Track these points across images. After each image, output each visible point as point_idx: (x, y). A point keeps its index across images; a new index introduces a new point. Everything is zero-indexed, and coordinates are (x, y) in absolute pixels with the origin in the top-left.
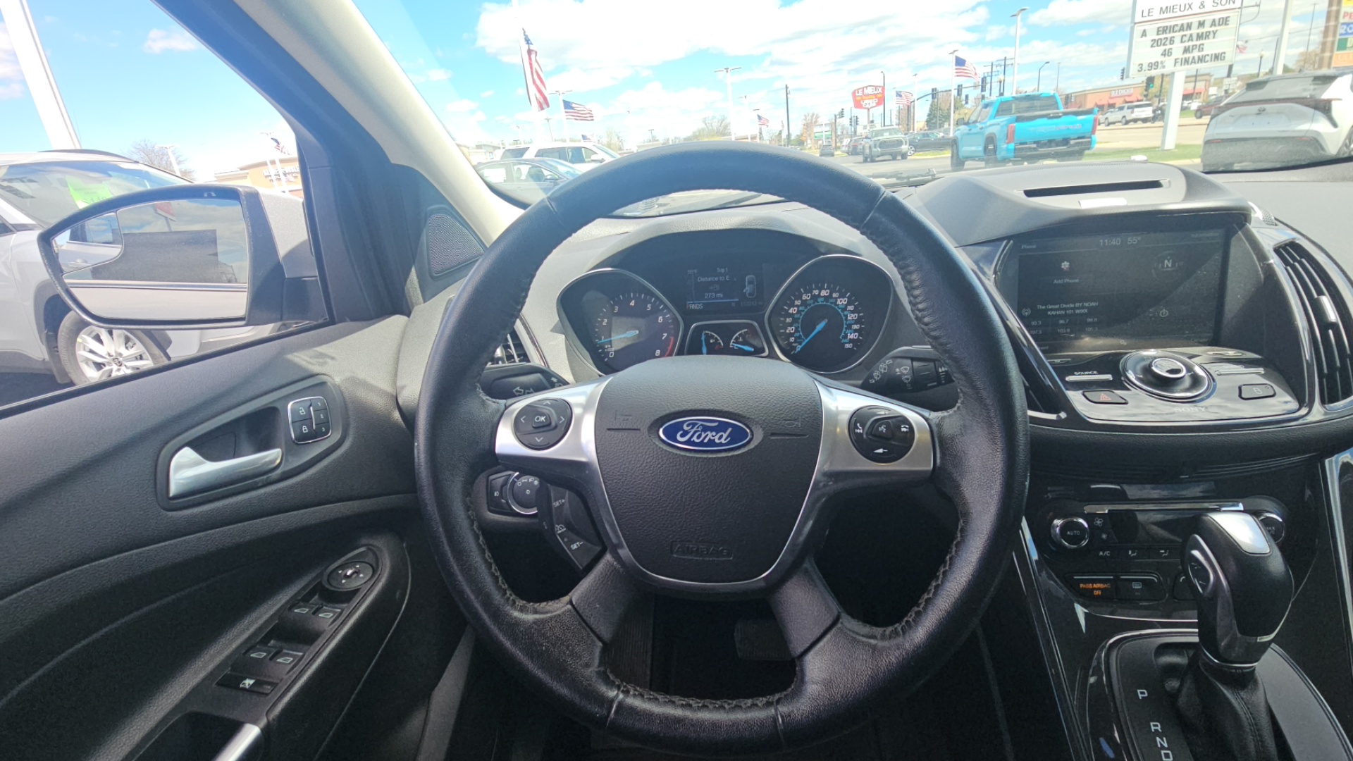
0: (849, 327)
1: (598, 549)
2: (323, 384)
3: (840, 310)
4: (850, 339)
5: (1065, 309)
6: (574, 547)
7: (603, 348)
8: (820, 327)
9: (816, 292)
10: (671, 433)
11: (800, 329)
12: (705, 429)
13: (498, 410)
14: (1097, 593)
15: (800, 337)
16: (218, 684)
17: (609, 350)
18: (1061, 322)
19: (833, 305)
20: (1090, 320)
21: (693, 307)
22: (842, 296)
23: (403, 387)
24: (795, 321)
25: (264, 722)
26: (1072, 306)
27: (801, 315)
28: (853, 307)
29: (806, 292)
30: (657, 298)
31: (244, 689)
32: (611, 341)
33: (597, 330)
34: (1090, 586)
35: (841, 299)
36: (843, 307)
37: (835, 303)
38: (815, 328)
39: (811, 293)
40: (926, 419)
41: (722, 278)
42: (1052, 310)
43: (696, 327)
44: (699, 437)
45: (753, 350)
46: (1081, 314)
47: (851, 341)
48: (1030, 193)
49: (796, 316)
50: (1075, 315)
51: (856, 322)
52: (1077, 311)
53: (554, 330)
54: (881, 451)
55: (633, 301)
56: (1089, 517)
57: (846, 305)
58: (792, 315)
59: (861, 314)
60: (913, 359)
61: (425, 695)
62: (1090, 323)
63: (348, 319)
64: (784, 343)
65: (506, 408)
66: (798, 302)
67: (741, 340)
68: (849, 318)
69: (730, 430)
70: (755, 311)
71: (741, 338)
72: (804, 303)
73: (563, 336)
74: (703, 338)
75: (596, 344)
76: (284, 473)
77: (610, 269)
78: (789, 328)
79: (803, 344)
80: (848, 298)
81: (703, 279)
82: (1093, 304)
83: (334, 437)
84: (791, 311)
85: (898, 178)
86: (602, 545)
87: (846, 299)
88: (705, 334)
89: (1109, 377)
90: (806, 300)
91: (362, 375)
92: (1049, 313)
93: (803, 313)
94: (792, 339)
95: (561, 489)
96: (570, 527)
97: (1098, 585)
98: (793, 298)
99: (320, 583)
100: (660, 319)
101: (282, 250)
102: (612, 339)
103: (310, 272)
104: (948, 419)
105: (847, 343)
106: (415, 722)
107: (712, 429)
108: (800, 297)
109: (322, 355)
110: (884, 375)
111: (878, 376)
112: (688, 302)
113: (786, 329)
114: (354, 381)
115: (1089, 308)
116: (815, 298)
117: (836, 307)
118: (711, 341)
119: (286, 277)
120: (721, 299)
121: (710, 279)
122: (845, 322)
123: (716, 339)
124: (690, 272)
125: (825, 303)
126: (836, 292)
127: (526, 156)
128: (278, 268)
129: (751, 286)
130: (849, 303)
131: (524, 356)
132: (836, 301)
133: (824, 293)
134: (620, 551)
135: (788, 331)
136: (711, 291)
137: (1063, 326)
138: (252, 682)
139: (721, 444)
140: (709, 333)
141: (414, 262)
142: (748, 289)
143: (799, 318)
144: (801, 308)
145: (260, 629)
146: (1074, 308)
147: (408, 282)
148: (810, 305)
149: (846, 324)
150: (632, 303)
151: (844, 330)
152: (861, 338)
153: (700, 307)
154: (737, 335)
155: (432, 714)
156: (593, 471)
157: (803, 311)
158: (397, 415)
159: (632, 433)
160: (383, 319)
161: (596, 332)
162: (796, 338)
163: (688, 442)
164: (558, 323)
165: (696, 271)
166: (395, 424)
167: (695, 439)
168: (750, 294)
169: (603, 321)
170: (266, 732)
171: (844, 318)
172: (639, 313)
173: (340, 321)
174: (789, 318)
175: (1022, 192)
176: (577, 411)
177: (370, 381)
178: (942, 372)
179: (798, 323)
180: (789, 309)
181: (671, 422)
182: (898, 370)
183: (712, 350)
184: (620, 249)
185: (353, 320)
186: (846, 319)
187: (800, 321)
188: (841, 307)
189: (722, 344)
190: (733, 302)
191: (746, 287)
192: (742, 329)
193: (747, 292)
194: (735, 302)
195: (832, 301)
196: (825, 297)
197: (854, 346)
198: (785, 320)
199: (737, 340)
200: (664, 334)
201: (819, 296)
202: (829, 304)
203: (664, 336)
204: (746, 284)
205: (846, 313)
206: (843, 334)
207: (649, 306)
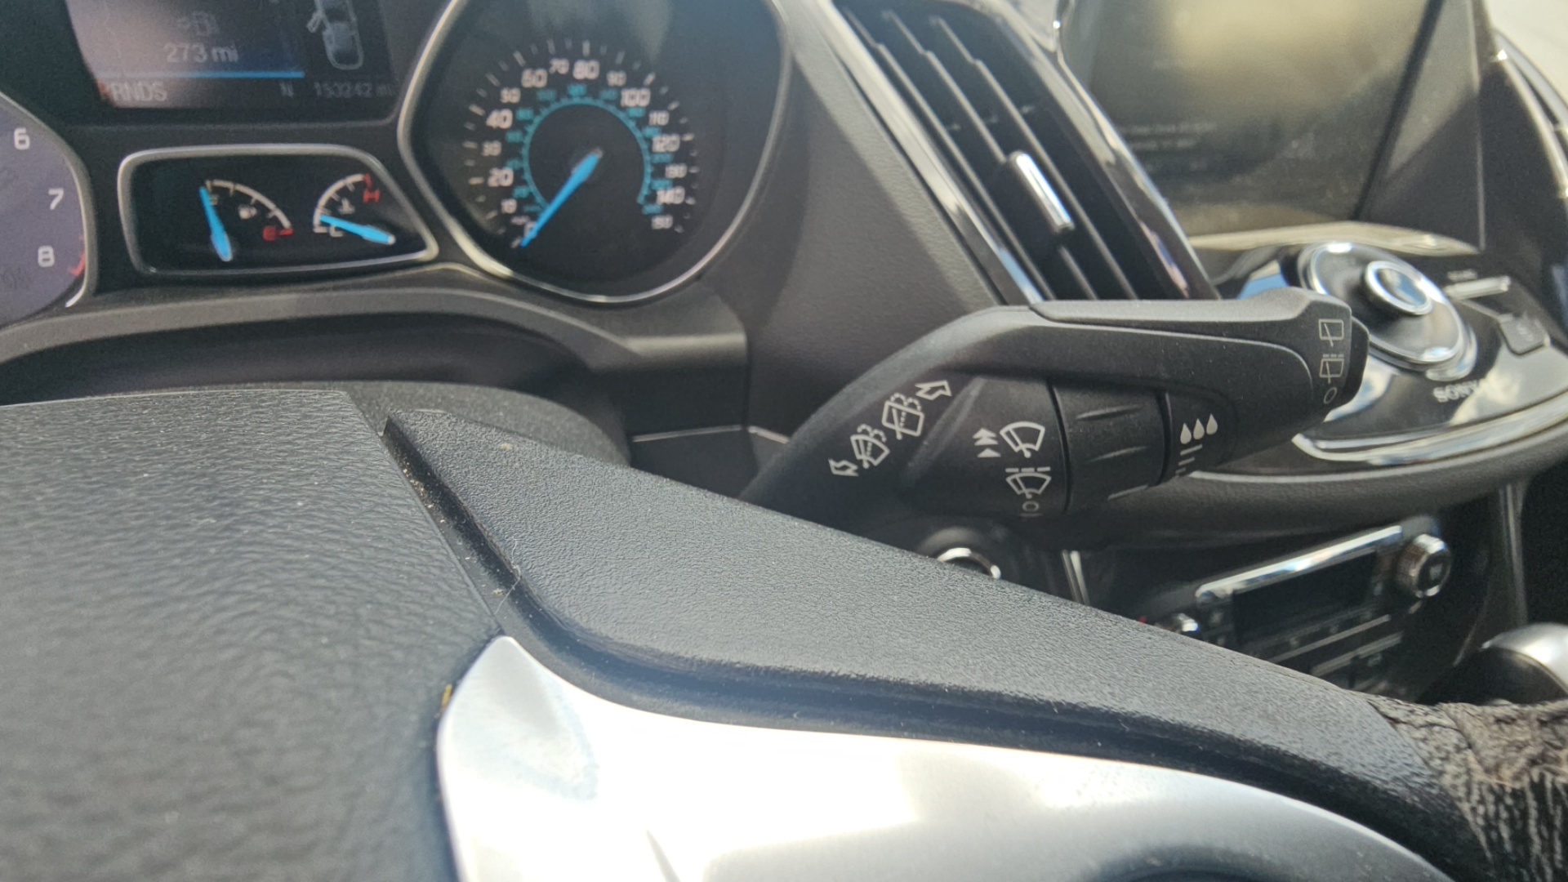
0: (659, 171)
3: (631, 125)
4: (665, 204)
8: (583, 170)
9: (560, 66)
11: (527, 175)
15: (530, 199)
19: (612, 109)
20: (1194, 165)
21: (125, 92)
22: (634, 82)
24: (510, 152)
26: (1173, 129)
27: (525, 133)
28: (666, 114)
29: (533, 64)
35: (633, 91)
36: (639, 113)
37: (617, 102)
38: (565, 176)
39: (547, 66)
43: (142, 173)
45: (390, 240)
46: (1182, 152)
47: (668, 209)
49: (513, 137)
50: (1174, 150)
51: (679, 157)
52: (1180, 143)
57: (648, 110)
58: (498, 134)
59: (688, 137)
60: (1056, 379)
64: (485, 219)
66: (510, 95)
67: (345, 207)
68: (658, 147)
70: (363, 117)
71: (344, 201)
72: (529, 98)
74: (209, 202)
78: (494, 173)
79: (545, 217)
80: (653, 88)
82: (1209, 127)
84: (494, 120)
87: (647, 92)
88: (216, 190)
90: (534, 90)
93: (531, 129)
94: (509, 206)
98: (494, 81)
100: (20, 139)
105: (657, 215)
108: (514, 81)
111: (876, 452)
112: (104, 75)
113: (488, 175)
115: (1200, 137)
116: (560, 83)
117: (621, 115)
118: (243, 215)
120: (233, 68)
122: (647, 158)
123: (260, 206)
125: (587, 100)
126: (617, 69)
129: (343, 26)
130: (656, 104)
132: (619, 97)
133: (585, 70)
135: (490, 183)
136: (189, 37)
140: (229, 185)
142: (330, 36)
143: (521, 144)
144: (524, 114)
146: (1175, 136)
148: (546, 104)
149: (653, 165)
151: (647, 180)
152: (692, 201)
154: (333, 194)
157: (530, 122)
162: (521, 202)
168: (342, 57)
171: (644, 146)
174: (491, 140)
178: (1193, 442)
179: (520, 157)
180: (488, 114)
182: (984, 436)
186: (650, 149)
187: (525, 151)
188: (634, 113)
189: (286, 223)
190: (286, 81)
191: (322, 27)
192: (343, 176)
193: (331, 49)
194: (294, 82)
195: (608, 94)
196: (586, 81)
197: (675, 223)
198: (481, 149)
199: (333, 208)
200: (52, 192)
201: (569, 78)
202: (599, 103)
203: (54, 197)
204: (319, 15)
205: (648, 131)
206: (645, 191)
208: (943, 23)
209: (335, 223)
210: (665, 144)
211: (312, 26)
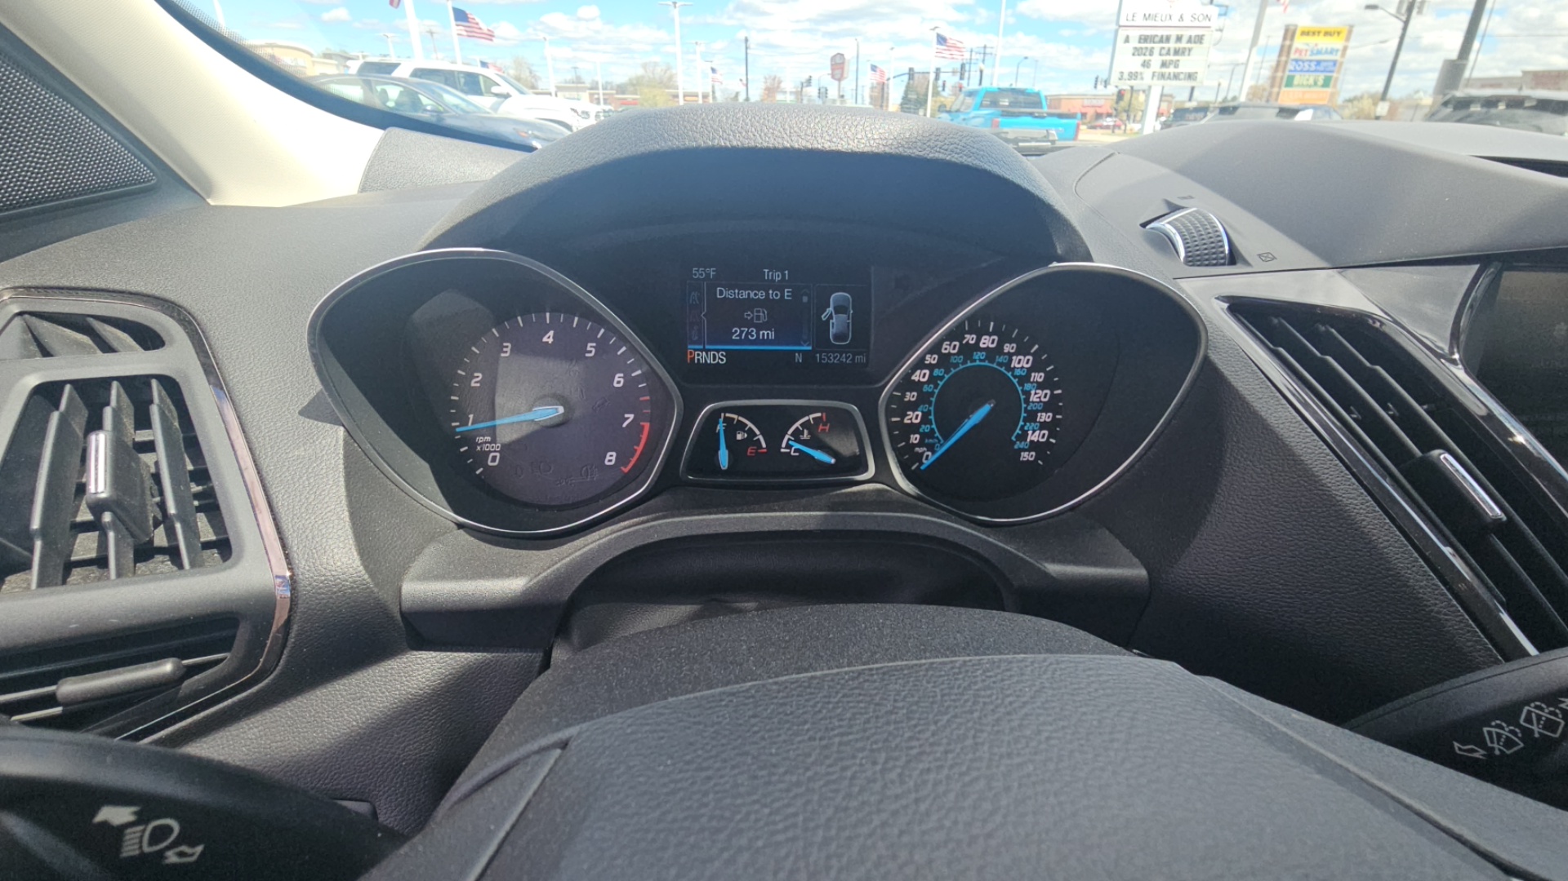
0: (1032, 416)
3: (1015, 381)
4: (1032, 442)
7: (469, 447)
8: (976, 418)
9: (970, 339)
11: (932, 417)
15: (931, 434)
17: (486, 449)
19: (1003, 369)
21: (702, 357)
22: (1022, 350)
24: (923, 398)
27: (936, 386)
28: (1042, 374)
30: (612, 329)
32: (494, 428)
33: (454, 399)
35: (1021, 357)
36: (1023, 373)
37: (1008, 365)
38: (964, 421)
39: (961, 339)
41: (773, 295)
45: (833, 461)
47: (1034, 446)
49: (926, 388)
51: (1046, 407)
53: (312, 411)
55: (551, 333)
57: (1030, 370)
58: (917, 386)
59: (1057, 392)
66: (931, 359)
67: (806, 436)
68: (1033, 398)
71: (806, 432)
72: (944, 361)
74: (721, 427)
78: (908, 413)
79: (940, 449)
80: (1034, 355)
81: (729, 294)
84: (917, 376)
87: (1031, 358)
88: (726, 420)
90: (949, 354)
93: (941, 383)
94: (915, 438)
100: (619, 380)
102: (498, 422)
105: (1024, 450)
112: (689, 347)
113: (904, 415)
116: (967, 351)
117: (1009, 374)
118: (739, 437)
120: (768, 341)
121: (744, 294)
122: (1024, 406)
123: (751, 433)
124: (698, 273)
125: (986, 363)
126: (1011, 341)
127: (396, 74)
129: (844, 316)
130: (1036, 367)
132: (1011, 360)
133: (987, 342)
135: (906, 421)
136: (750, 324)
140: (735, 416)
142: (834, 324)
143: (932, 394)
144: (937, 372)
148: (956, 366)
149: (1026, 411)
150: (549, 337)
151: (1021, 423)
152: (1053, 441)
153: (721, 359)
154: (797, 424)
157: (941, 378)
161: (454, 404)
162: (923, 436)
165: (712, 272)
168: (837, 337)
169: (471, 376)
171: (1022, 397)
172: (568, 350)
174: (912, 390)
179: (930, 403)
180: (913, 372)
186: (1027, 401)
187: (934, 399)
188: (1018, 373)
189: (764, 445)
190: (799, 352)
191: (831, 317)
192: (805, 416)
193: (832, 331)
194: (804, 352)
195: (1000, 359)
196: (987, 349)
197: (1037, 458)
198: (904, 396)
199: (797, 435)
200: (626, 416)
201: (976, 347)
202: (995, 366)
203: (628, 418)
204: (831, 309)
205: (1027, 386)
206: (1018, 431)
207: (591, 346)
209: (797, 446)
210: (1038, 396)
211: (824, 317)
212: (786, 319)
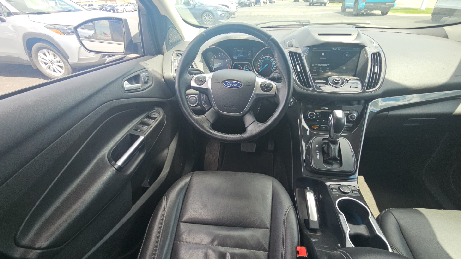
0: (274, 66)
1: (210, 107)
2: (147, 70)
3: (272, 62)
5: (322, 65)
6: (206, 106)
7: (212, 67)
8: (266, 65)
9: (266, 56)
10: (226, 84)
11: (261, 66)
12: (232, 83)
13: (191, 77)
14: (315, 128)
15: (261, 68)
16: (133, 130)
17: (213, 68)
18: (321, 68)
20: (327, 68)
21: (235, 58)
22: (273, 58)
23: (165, 73)
24: (260, 63)
25: (144, 136)
26: (323, 64)
29: (264, 56)
30: (226, 55)
31: (138, 131)
33: (210, 62)
34: (314, 127)
39: (265, 56)
40: (276, 85)
41: (243, 51)
42: (319, 65)
43: (235, 63)
44: (231, 85)
45: (249, 70)
46: (325, 67)
47: (274, 70)
48: (319, 35)
49: (261, 62)
50: (324, 67)
52: (325, 66)
53: (200, 61)
54: (266, 90)
56: (316, 113)
57: (273, 60)
58: (260, 62)
61: (168, 146)
62: (327, 69)
63: (148, 55)
64: (257, 69)
65: (193, 77)
66: (261, 59)
67: (246, 67)
68: (274, 64)
69: (237, 84)
70: (250, 60)
72: (263, 59)
73: (202, 63)
74: (237, 66)
75: (210, 66)
76: (142, 89)
77: (215, 47)
78: (259, 65)
79: (262, 70)
81: (238, 51)
82: (328, 64)
83: (150, 83)
84: (260, 61)
85: (300, 23)
86: (211, 106)
88: (238, 65)
89: (325, 81)
90: (264, 58)
91: (155, 69)
92: (318, 66)
93: (262, 62)
94: (259, 68)
95: (203, 94)
96: (205, 102)
97: (315, 127)
99: (148, 115)
100: (227, 61)
101: (132, 35)
102: (214, 65)
103: (139, 41)
104: (280, 85)
106: (166, 151)
107: (234, 83)
108: (262, 57)
109: (146, 64)
110: (272, 76)
113: (258, 65)
114: (153, 70)
115: (327, 65)
116: (266, 58)
119: (133, 42)
120: (241, 56)
121: (239, 51)
123: (240, 67)
124: (235, 49)
126: (271, 57)
128: (131, 40)
129: (250, 53)
131: (193, 67)
133: (268, 57)
134: (215, 108)
136: (240, 54)
137: (321, 69)
138: (140, 130)
139: (235, 86)
141: (165, 41)
142: (249, 54)
144: (262, 60)
145: (139, 122)
146: (324, 65)
147: (163, 47)
150: (220, 56)
153: (237, 58)
154: (245, 66)
155: (169, 150)
156: (210, 91)
158: (163, 80)
159: (218, 83)
160: (158, 55)
161: (210, 63)
162: (260, 68)
163: (229, 86)
164: (201, 60)
165: (236, 48)
166: (163, 82)
167: (230, 85)
169: (212, 60)
170: (145, 138)
172: (221, 59)
173: (146, 56)
175: (318, 34)
176: (207, 79)
177: (157, 70)
181: (226, 81)
182: (275, 75)
183: (239, 69)
184: (217, 42)
185: (150, 55)
186: (273, 64)
188: (272, 61)
192: (247, 65)
194: (245, 58)
195: (270, 59)
196: (268, 58)
198: (258, 63)
200: (227, 65)
201: (267, 57)
202: (269, 60)
205: (273, 62)
206: (272, 68)
207: (224, 57)
208: (297, 54)
212: (244, 54)
